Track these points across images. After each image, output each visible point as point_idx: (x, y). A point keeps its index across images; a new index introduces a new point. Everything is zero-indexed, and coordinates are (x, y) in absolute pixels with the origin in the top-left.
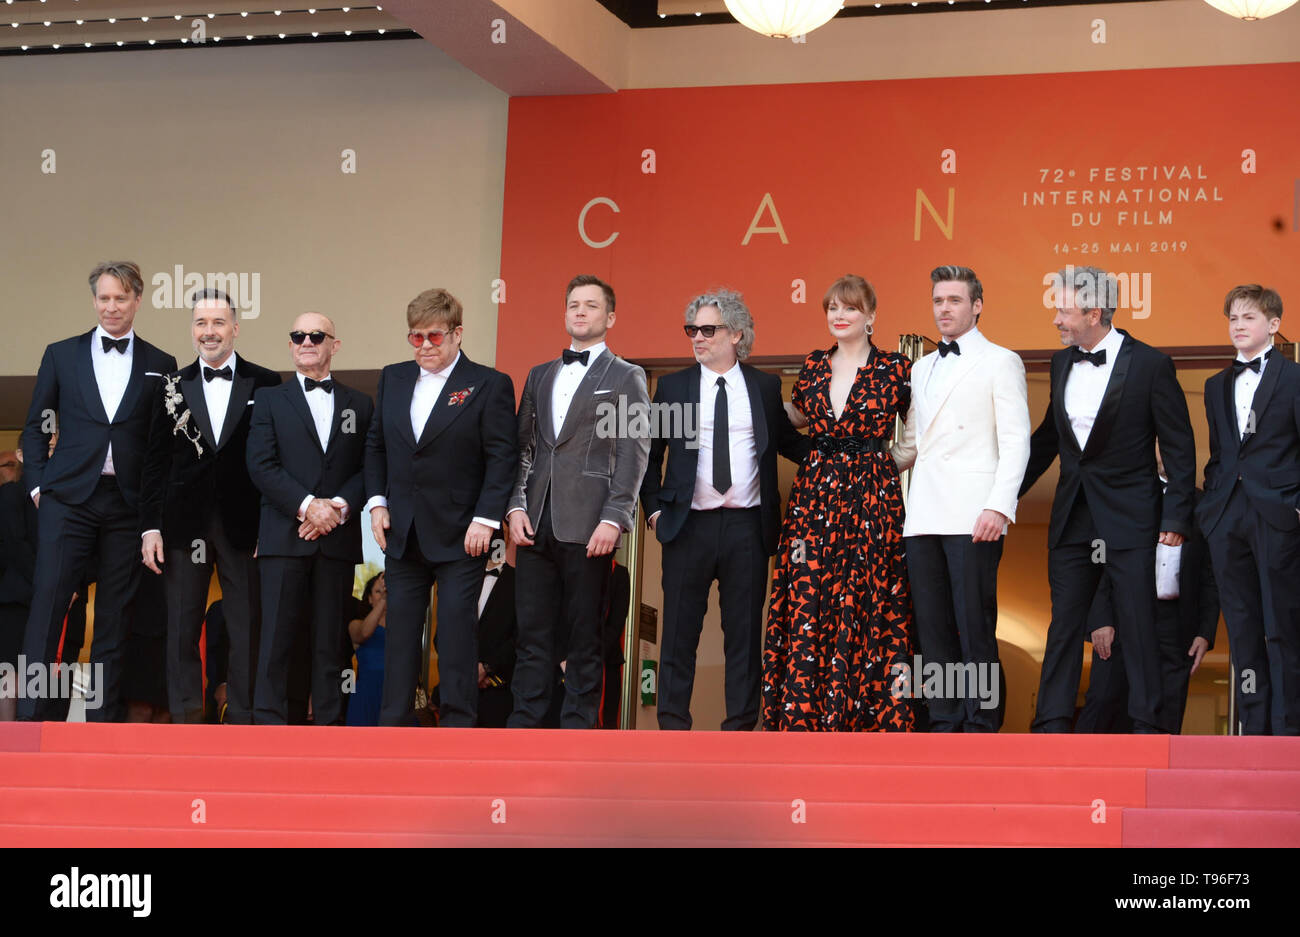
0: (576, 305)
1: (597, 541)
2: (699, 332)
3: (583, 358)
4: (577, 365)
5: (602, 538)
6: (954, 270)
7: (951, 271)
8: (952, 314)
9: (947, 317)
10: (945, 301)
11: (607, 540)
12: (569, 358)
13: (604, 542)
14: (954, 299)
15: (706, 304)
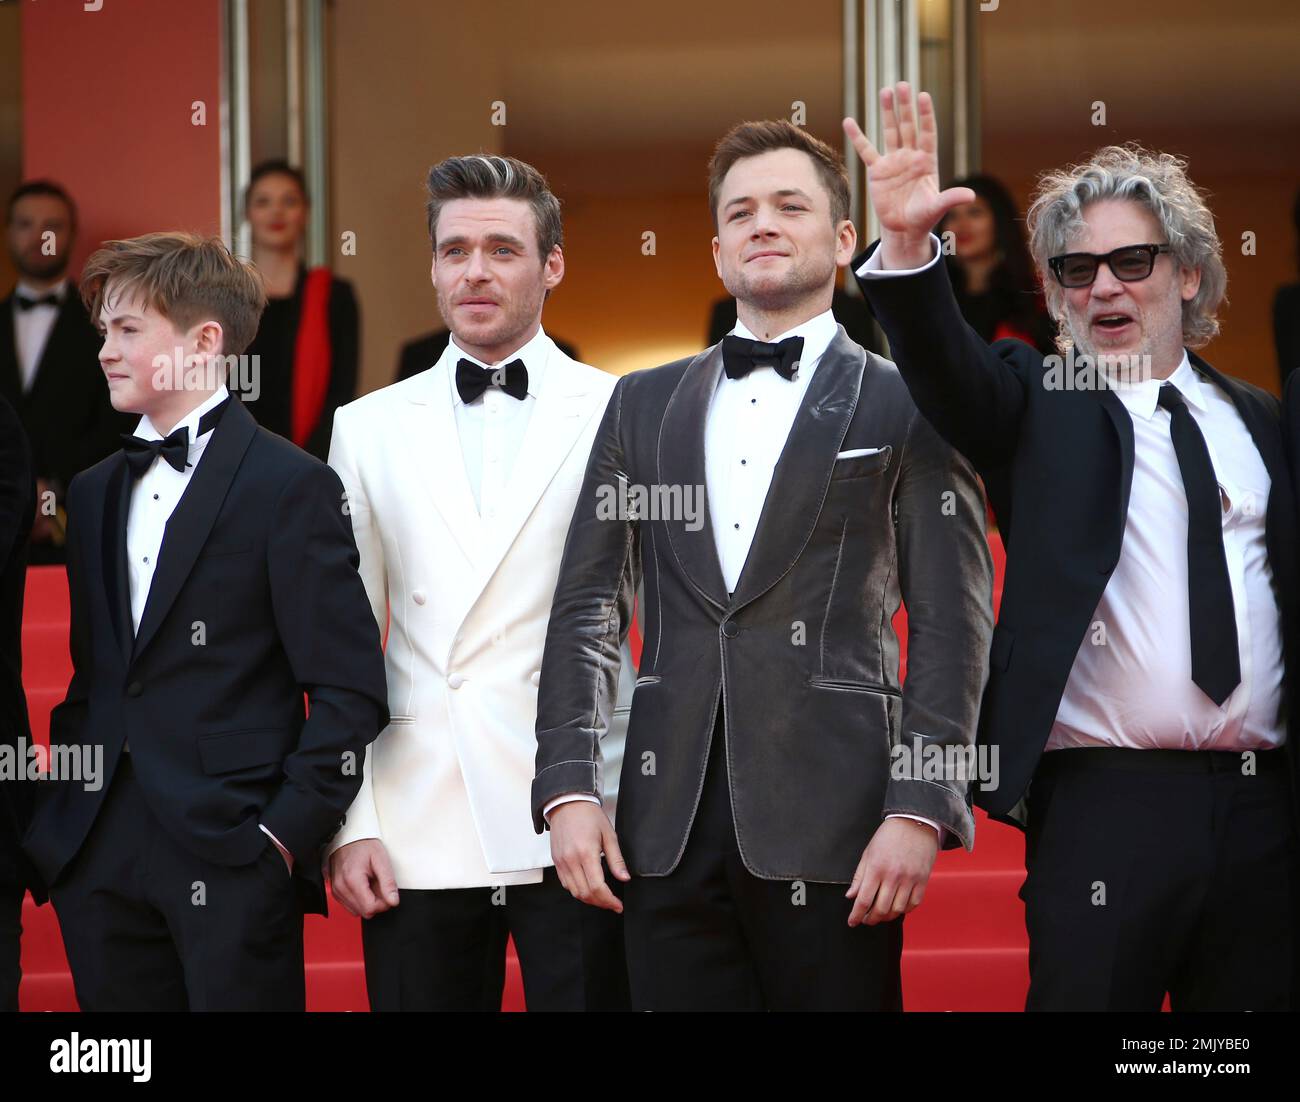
0: (746, 209)
1: (880, 877)
2: (1104, 272)
3: (784, 358)
4: (764, 378)
5: (894, 866)
6: (501, 169)
7: (494, 172)
8: (495, 286)
9: (482, 293)
10: (477, 252)
11: (911, 870)
12: (742, 360)
13: (900, 880)
14: (500, 246)
15: (1109, 194)
